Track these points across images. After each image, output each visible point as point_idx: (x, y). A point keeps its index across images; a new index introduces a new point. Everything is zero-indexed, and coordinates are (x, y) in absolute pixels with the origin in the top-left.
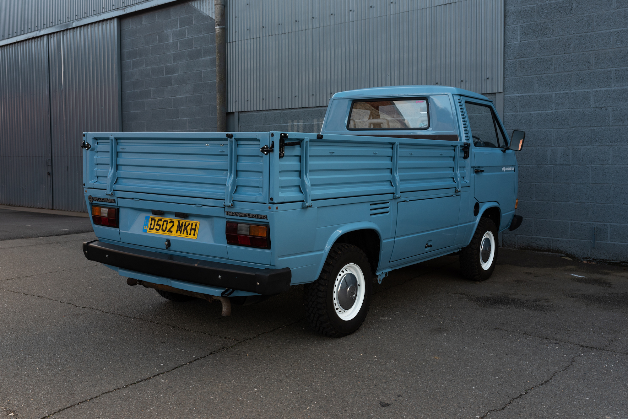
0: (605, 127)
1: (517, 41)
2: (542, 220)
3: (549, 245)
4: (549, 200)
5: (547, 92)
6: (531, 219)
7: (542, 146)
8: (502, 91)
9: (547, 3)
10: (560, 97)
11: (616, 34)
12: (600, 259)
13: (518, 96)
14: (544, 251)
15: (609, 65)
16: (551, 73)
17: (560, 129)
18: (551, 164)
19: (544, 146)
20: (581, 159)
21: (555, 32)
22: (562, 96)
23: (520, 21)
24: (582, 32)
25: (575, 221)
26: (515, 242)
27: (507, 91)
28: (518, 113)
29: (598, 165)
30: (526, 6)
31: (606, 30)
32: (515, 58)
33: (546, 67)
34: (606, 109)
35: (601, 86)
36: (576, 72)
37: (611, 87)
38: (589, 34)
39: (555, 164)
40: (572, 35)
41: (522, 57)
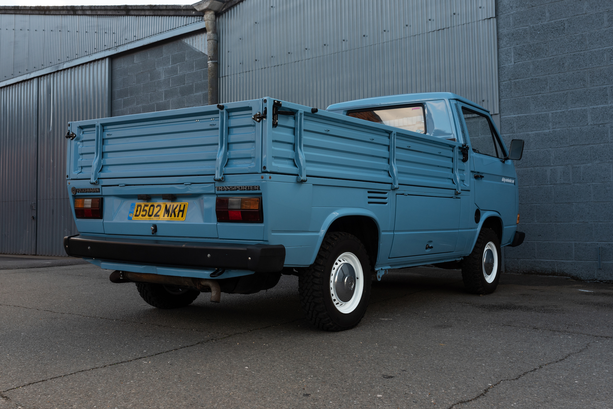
0: (604, 144)
1: (511, 63)
2: (545, 242)
3: (553, 268)
4: (551, 221)
5: (543, 112)
6: (533, 241)
7: (541, 166)
8: (498, 113)
9: (539, 25)
10: (556, 116)
11: (609, 52)
12: (607, 281)
13: (515, 117)
14: (548, 274)
15: (605, 82)
16: (547, 93)
17: (558, 148)
18: (551, 184)
19: (544, 166)
20: (582, 178)
21: (549, 52)
22: (559, 115)
23: (513, 43)
24: (575, 51)
25: (579, 242)
26: (518, 267)
27: (503, 113)
28: (515, 134)
29: (599, 183)
30: (518, 28)
31: (600, 47)
32: (510, 79)
33: (541, 87)
34: (604, 126)
35: (598, 104)
36: (572, 90)
37: (607, 104)
38: (582, 52)
39: (555, 184)
40: (565, 55)
41: (517, 78)
